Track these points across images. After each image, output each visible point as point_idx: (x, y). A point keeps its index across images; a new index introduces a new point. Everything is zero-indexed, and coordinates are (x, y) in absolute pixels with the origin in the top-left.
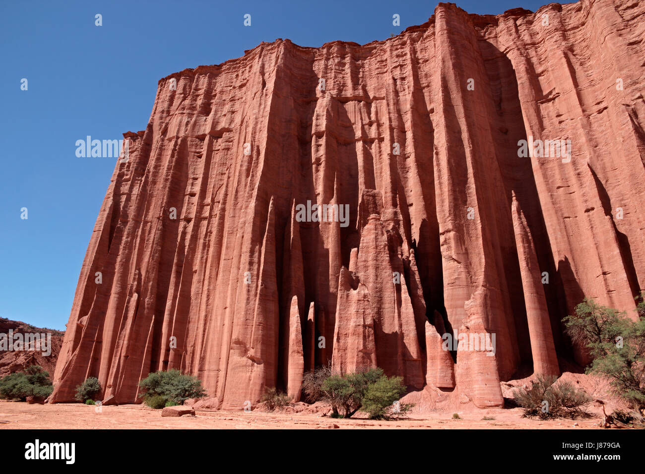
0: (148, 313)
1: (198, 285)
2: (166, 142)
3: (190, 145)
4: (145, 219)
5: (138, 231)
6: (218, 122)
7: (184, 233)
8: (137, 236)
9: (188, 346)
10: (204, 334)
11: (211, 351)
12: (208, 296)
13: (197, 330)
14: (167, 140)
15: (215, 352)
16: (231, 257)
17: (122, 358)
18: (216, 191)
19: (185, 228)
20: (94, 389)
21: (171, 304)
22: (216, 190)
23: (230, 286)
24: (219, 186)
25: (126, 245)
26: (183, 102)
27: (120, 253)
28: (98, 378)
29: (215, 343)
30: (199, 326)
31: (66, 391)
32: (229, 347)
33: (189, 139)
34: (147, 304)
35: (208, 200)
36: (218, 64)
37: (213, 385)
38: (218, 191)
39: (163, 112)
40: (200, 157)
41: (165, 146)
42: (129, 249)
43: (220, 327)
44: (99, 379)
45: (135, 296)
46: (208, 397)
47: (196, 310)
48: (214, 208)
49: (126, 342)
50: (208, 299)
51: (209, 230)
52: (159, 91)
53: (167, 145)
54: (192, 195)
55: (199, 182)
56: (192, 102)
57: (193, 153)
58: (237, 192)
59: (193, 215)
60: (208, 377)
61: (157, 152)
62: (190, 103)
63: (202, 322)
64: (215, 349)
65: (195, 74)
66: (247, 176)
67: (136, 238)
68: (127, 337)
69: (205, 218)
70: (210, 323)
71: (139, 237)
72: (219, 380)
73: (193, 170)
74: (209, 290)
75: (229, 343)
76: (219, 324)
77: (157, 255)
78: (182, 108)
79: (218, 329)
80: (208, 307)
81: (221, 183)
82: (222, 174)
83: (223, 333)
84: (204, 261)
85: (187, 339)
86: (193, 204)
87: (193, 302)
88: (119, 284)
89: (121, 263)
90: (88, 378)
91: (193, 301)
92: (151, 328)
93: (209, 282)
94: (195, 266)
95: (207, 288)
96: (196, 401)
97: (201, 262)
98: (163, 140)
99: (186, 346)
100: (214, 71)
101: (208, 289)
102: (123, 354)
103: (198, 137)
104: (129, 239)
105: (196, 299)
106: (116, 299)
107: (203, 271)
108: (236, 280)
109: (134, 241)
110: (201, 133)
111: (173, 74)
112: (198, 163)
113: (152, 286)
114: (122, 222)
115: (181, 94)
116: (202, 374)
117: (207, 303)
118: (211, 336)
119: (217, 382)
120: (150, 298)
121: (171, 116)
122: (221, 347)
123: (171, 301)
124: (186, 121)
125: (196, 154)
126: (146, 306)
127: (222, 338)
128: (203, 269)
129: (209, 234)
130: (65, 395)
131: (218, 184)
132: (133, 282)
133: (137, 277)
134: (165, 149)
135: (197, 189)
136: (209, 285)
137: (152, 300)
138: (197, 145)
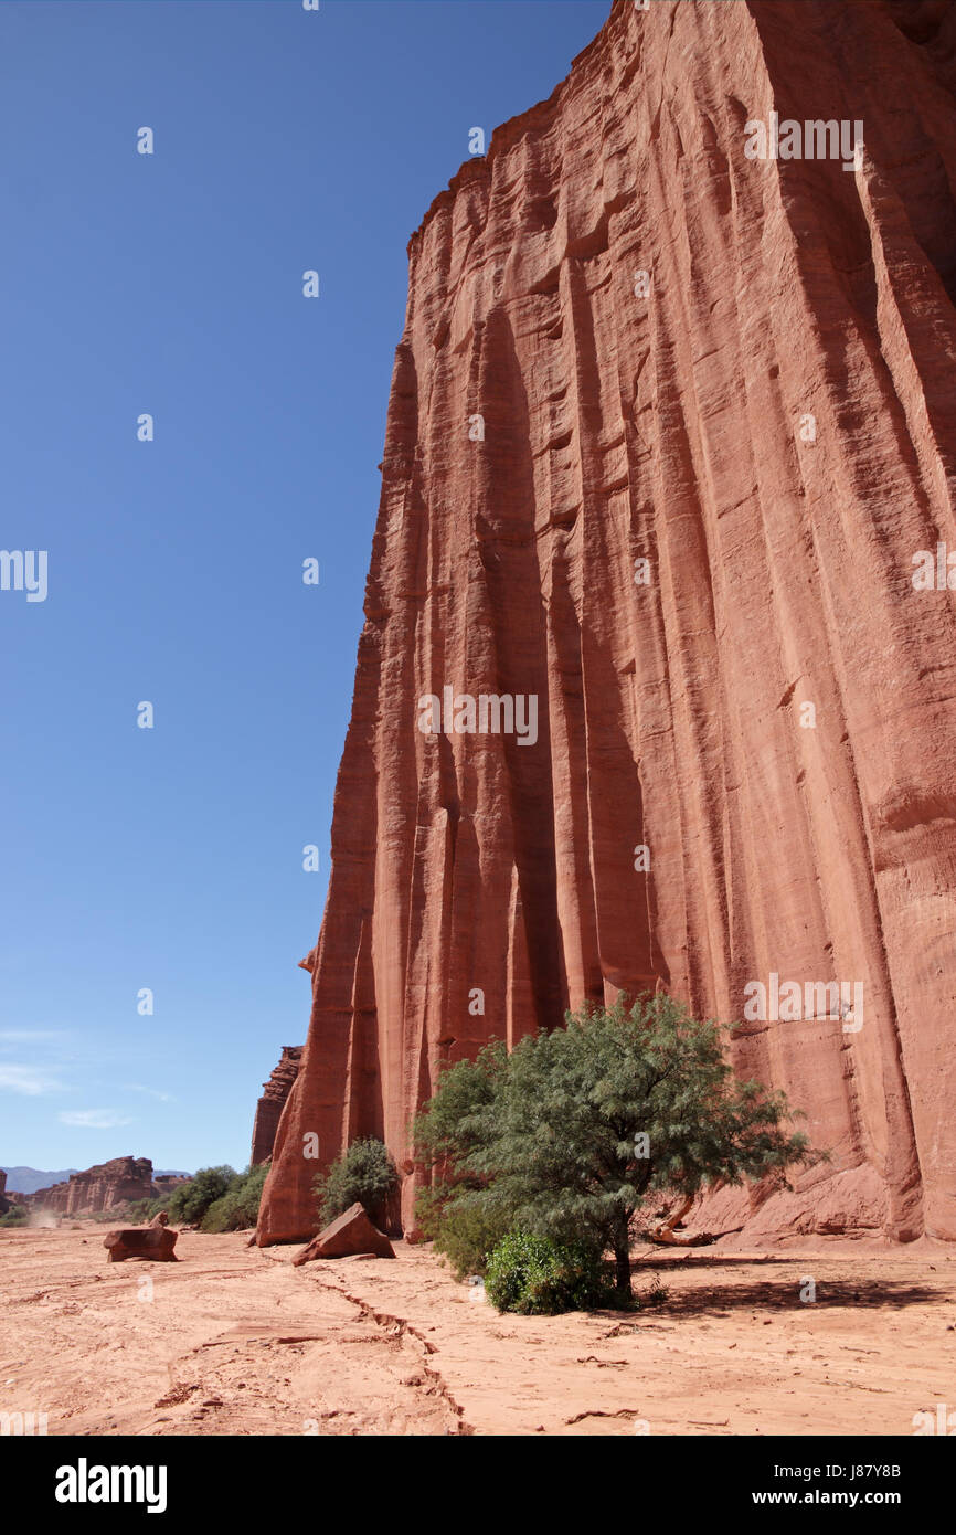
0: (493, 864)
1: (650, 703)
2: (453, 360)
3: (518, 320)
4: (434, 584)
5: (422, 625)
6: (586, 214)
7: (562, 565)
8: (421, 639)
9: (673, 953)
10: (720, 873)
11: (769, 924)
12: (698, 711)
13: (688, 866)
14: (455, 352)
15: (793, 923)
16: (748, 489)
17: (433, 1050)
18: (631, 380)
19: (562, 546)
20: (370, 1185)
21: (569, 811)
22: (631, 376)
23: (779, 596)
24: (637, 360)
25: (395, 677)
26: (476, 241)
27: (382, 711)
28: (382, 1141)
29: (782, 877)
30: (692, 847)
31: (295, 1199)
32: (860, 862)
33: (512, 305)
34: (486, 833)
35: (615, 425)
36: (546, 97)
37: (827, 1095)
38: (637, 376)
39: (429, 300)
40: (556, 334)
41: (451, 371)
42: (404, 687)
43: (784, 792)
44: (387, 1145)
45: (441, 817)
46: (820, 1167)
47: (670, 796)
48: (641, 431)
49: (435, 988)
50: (703, 724)
51: (641, 504)
52: (411, 265)
53: (456, 367)
54: (560, 442)
55: (573, 396)
56: (498, 224)
57: (532, 336)
58: (697, 274)
59: (576, 498)
60: (790, 1057)
61: (433, 396)
62: (495, 229)
63: (699, 825)
64: (789, 905)
65: (489, 163)
66: (724, 208)
67: (421, 647)
68: (435, 966)
69: (619, 486)
70: (734, 803)
71: (428, 640)
72: (859, 1064)
73: (544, 378)
74: (693, 689)
75: (857, 845)
76: (774, 784)
77: (483, 658)
78: (476, 253)
79: (779, 806)
80: (711, 754)
81: (642, 348)
82: (638, 322)
83: (806, 818)
84: (653, 608)
85: (655, 925)
86: (568, 467)
87: (648, 770)
88: (393, 804)
89: (389, 735)
90: (350, 1144)
91: (649, 772)
92: (512, 918)
93: (689, 659)
94: (627, 646)
95: (685, 682)
96: (760, 1198)
97: (644, 619)
98: (443, 359)
99: (659, 955)
100: (540, 119)
101: (690, 685)
102: (433, 1036)
103: (536, 290)
104: (399, 658)
105: (656, 756)
106: (392, 854)
107: (658, 646)
108: (802, 545)
109: (416, 656)
110: (542, 274)
111: (435, 202)
112: (554, 353)
113: (490, 767)
114: (375, 623)
115: (464, 228)
116: (753, 1052)
117: (700, 740)
118: (752, 856)
119: (848, 1075)
120: (489, 811)
121: (450, 294)
122: (817, 890)
123: (568, 801)
124: (493, 273)
125: (545, 333)
126: (480, 841)
127: (810, 844)
128: (656, 638)
129: (643, 516)
130: (294, 1212)
131: (632, 356)
132: (427, 774)
133: (436, 754)
134: (453, 379)
135: (571, 415)
136: (690, 671)
137: (498, 814)
138: (539, 309)
